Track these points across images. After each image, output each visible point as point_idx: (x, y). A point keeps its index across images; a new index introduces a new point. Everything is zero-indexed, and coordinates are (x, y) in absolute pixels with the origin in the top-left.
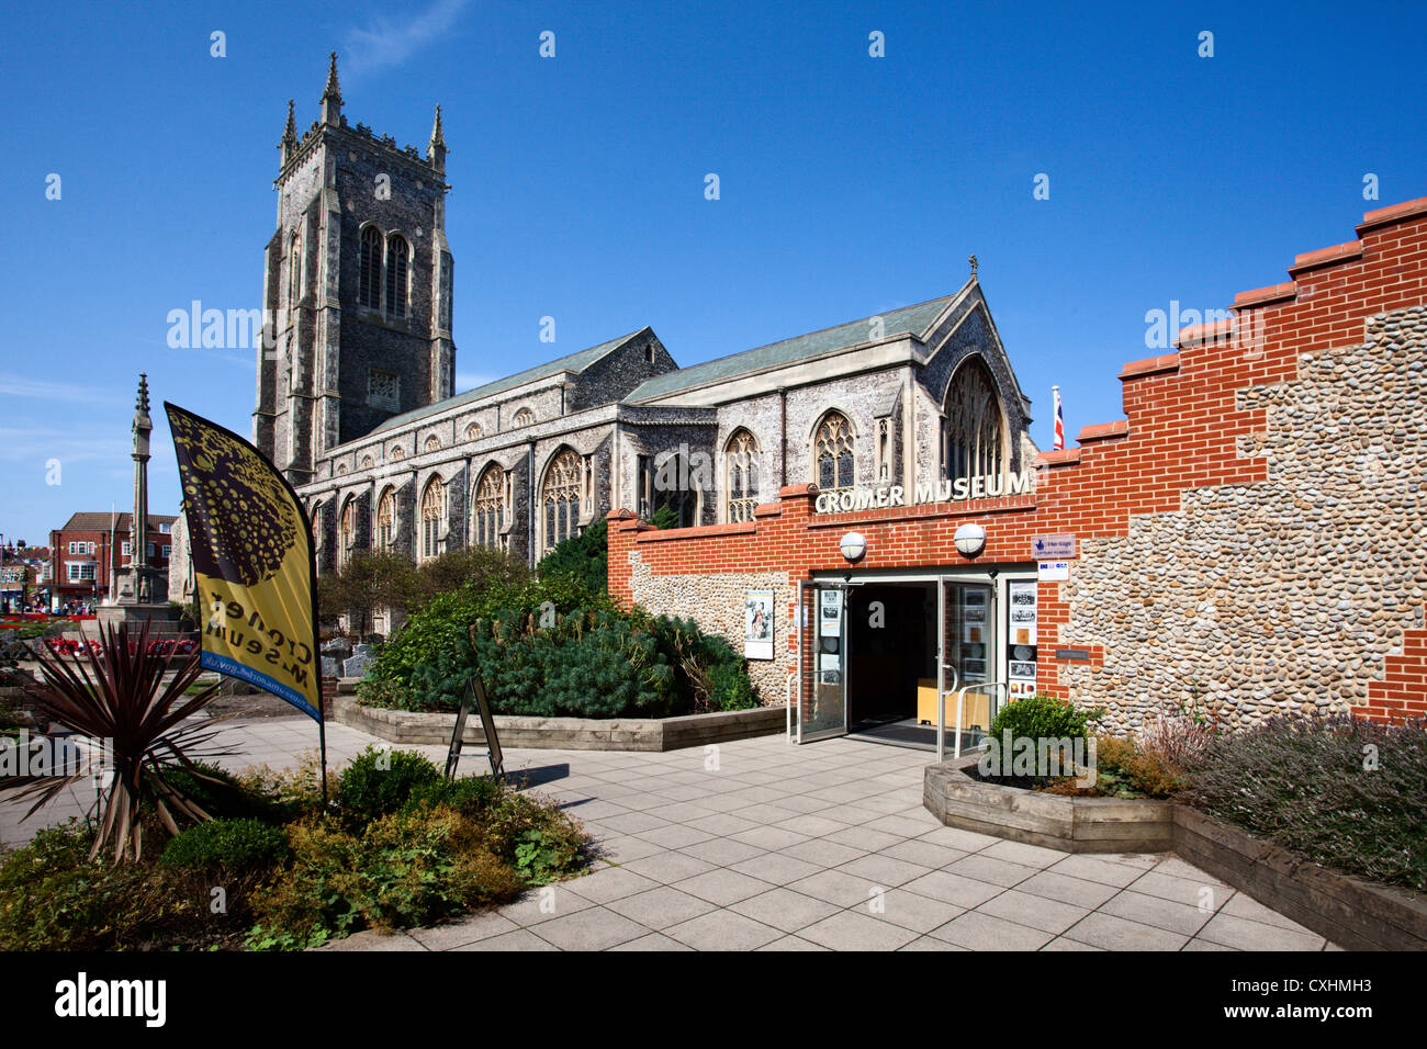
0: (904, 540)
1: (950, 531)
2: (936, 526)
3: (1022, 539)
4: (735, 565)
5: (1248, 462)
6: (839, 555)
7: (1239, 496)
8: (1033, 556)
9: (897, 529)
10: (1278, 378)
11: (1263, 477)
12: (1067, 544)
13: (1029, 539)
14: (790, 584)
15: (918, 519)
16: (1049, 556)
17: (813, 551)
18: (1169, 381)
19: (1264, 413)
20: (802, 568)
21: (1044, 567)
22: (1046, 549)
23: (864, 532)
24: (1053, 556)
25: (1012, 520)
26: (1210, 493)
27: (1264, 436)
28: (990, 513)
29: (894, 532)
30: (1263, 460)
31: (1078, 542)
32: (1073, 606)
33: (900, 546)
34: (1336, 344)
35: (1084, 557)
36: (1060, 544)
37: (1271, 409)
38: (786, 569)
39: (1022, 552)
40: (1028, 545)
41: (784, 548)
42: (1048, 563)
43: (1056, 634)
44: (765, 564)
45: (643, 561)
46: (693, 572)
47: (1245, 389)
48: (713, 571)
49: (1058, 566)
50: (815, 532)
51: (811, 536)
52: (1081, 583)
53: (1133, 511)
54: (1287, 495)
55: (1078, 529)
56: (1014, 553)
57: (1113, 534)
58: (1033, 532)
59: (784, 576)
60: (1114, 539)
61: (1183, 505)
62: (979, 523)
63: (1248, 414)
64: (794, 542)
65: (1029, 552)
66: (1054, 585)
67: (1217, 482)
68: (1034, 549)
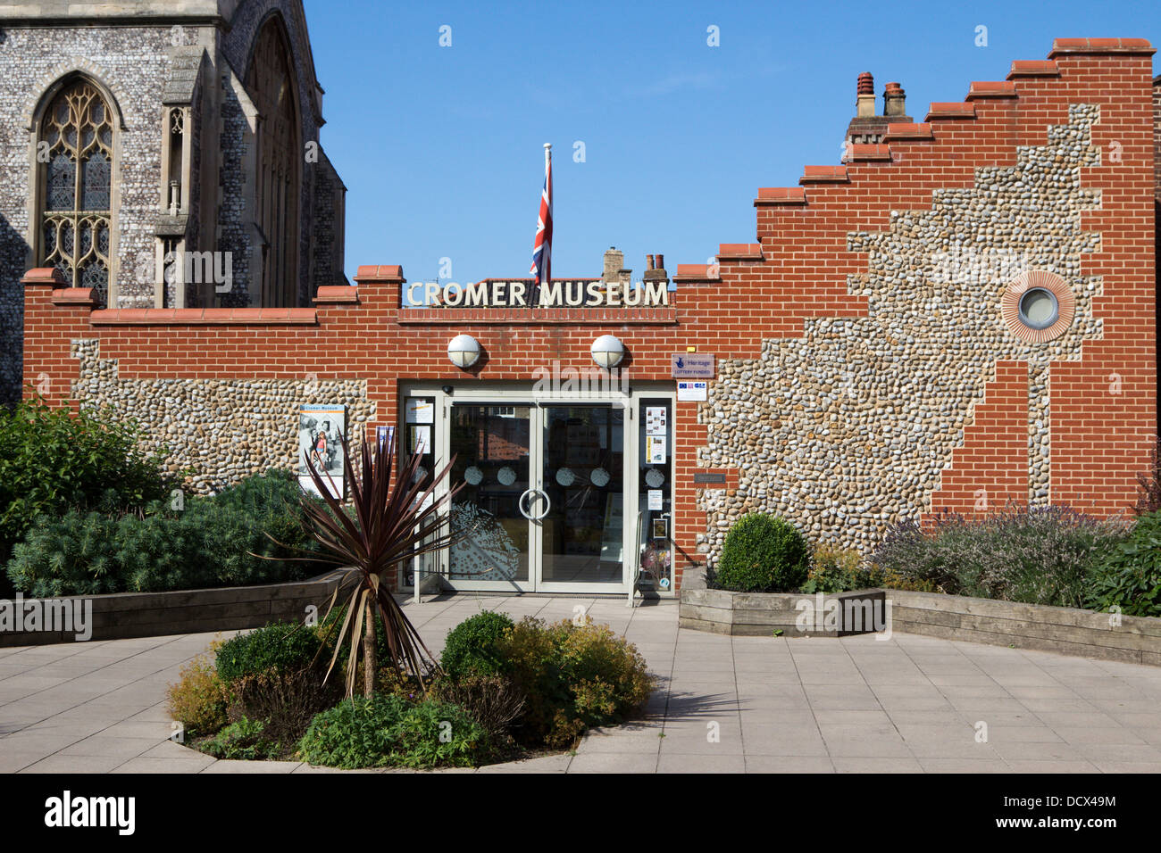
0: (529, 348)
1: (583, 341)
2: (567, 334)
3: (662, 355)
4: (281, 368)
5: (854, 299)
6: (441, 362)
7: (848, 330)
8: (672, 374)
9: (520, 334)
10: (876, 228)
11: (865, 314)
12: (706, 364)
13: (669, 356)
14: (369, 396)
15: (546, 325)
16: (688, 376)
17: (405, 354)
18: (797, 214)
19: (866, 256)
20: (387, 376)
21: (683, 386)
22: (687, 367)
23: (476, 335)
24: (692, 375)
25: (651, 334)
26: (825, 324)
27: (866, 277)
28: (630, 325)
29: (516, 337)
30: (865, 299)
31: (716, 363)
32: (710, 428)
33: (524, 355)
34: (915, 207)
35: (721, 378)
36: (699, 363)
37: (872, 254)
38: (362, 376)
39: (662, 370)
40: (669, 363)
41: (360, 348)
42: (687, 382)
43: (694, 457)
44: (329, 369)
45: (103, 356)
46: (202, 376)
47: (854, 233)
48: (240, 376)
49: (697, 386)
50: (408, 330)
51: (401, 334)
52: (717, 406)
53: (766, 335)
54: (881, 332)
55: (716, 348)
56: (653, 370)
57: (747, 356)
58: (673, 348)
59: (363, 386)
60: (749, 361)
61: (806, 333)
62: (616, 335)
63: (855, 256)
64: (376, 341)
65: (669, 370)
66: (694, 405)
67: (832, 314)
68: (674, 366)
